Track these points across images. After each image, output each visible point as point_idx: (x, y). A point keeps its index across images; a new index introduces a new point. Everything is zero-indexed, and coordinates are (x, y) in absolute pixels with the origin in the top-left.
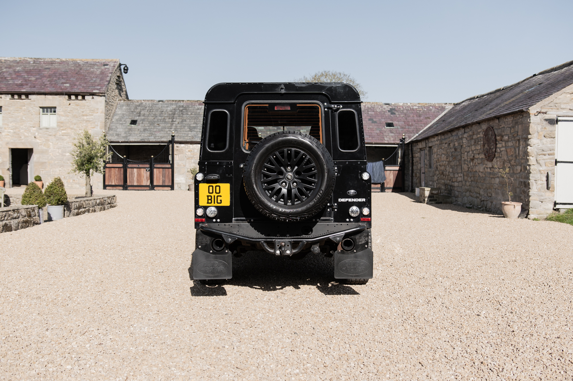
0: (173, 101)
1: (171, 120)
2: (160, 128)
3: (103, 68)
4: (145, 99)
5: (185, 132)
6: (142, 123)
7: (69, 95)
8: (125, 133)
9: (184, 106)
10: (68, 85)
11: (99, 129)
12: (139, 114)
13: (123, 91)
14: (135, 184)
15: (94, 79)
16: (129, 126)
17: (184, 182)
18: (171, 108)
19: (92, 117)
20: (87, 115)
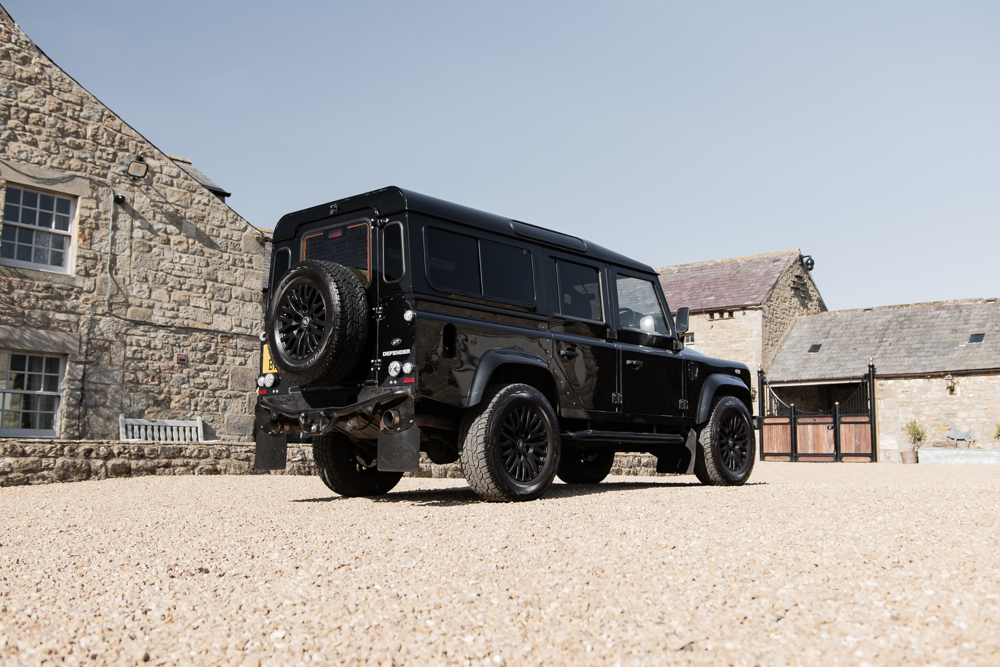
0: (890, 307)
1: (878, 340)
2: (856, 354)
3: (771, 265)
4: (841, 309)
5: (898, 359)
6: (829, 349)
7: (711, 313)
8: (797, 367)
9: (908, 315)
10: (713, 298)
11: (754, 362)
12: (827, 335)
13: (811, 300)
14: (810, 451)
15: (752, 285)
16: (805, 355)
17: (896, 447)
18: (884, 320)
19: (744, 343)
20: (735, 342)
